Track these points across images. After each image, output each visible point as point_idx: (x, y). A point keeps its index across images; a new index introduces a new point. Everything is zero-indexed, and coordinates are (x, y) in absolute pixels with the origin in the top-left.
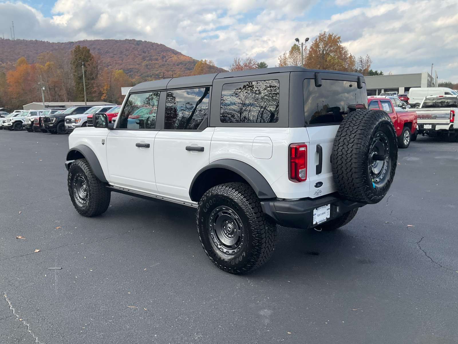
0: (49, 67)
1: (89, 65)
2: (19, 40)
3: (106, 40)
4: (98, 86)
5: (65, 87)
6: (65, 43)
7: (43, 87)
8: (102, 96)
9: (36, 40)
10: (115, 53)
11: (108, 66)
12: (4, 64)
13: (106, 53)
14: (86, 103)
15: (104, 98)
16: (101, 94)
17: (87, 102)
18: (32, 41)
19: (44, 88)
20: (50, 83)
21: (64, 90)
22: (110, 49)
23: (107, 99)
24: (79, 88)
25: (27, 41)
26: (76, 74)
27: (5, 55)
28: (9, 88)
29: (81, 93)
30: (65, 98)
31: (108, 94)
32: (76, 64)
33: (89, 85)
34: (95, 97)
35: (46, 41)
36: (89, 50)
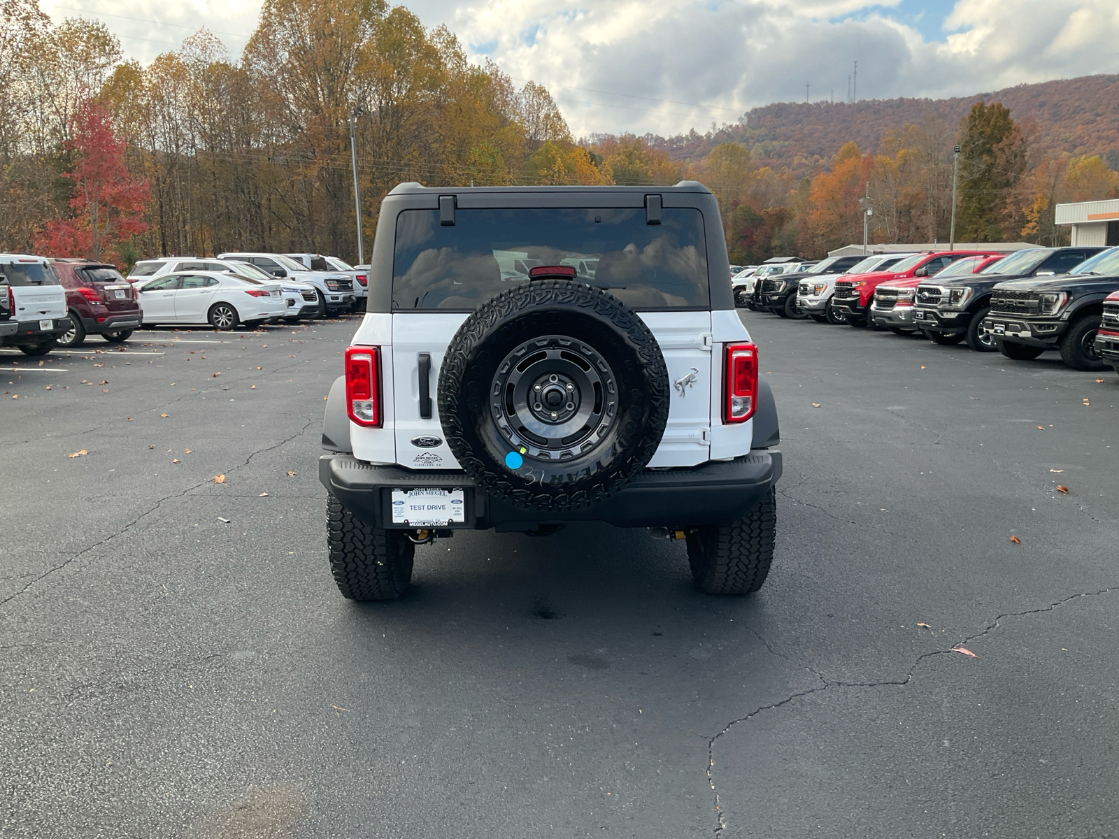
0: (905, 161)
1: (1002, 149)
2: (864, 101)
3: (1080, 80)
4: (1017, 203)
5: (934, 206)
6: (970, 97)
7: (867, 209)
8: (1024, 227)
9: (901, 99)
10: (1100, 111)
11: (1075, 147)
12: (823, 159)
13: (1074, 112)
14: (952, 247)
15: (1029, 231)
16: (1023, 221)
17: (954, 244)
18: (893, 100)
19: (869, 213)
20: (899, 199)
21: (932, 214)
22: (1088, 101)
23: (1036, 234)
24: (970, 208)
25: (880, 102)
26: (965, 174)
27: (829, 140)
28: (812, 214)
29: (971, 221)
30: (930, 234)
31: (1042, 223)
32: (968, 149)
33: (994, 201)
34: (1006, 229)
35: (923, 98)
36: (1007, 112)
